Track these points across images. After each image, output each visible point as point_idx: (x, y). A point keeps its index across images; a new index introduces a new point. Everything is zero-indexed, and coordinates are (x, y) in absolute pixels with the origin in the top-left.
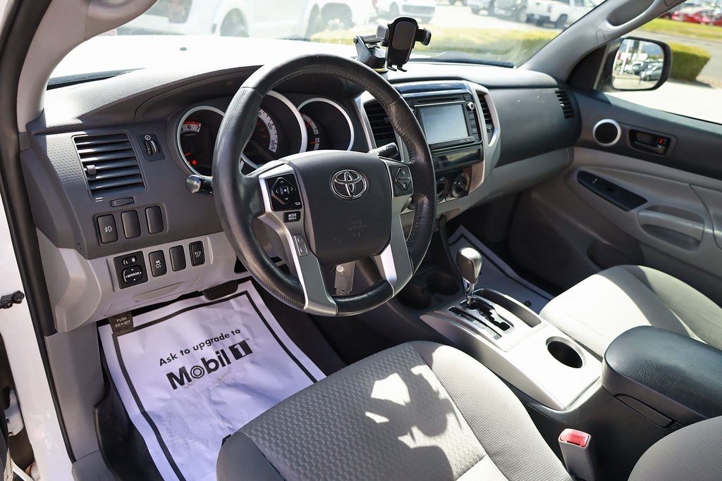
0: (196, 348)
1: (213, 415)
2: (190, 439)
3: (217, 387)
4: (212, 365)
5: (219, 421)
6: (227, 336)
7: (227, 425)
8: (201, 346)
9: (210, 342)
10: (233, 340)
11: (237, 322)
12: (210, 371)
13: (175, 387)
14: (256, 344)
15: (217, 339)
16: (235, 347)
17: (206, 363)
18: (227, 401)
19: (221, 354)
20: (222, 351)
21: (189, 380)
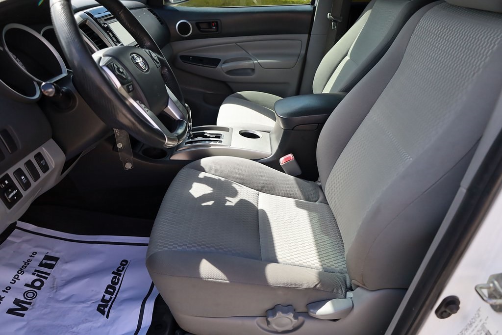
0: (13, 282)
1: (72, 306)
2: (72, 329)
3: (56, 291)
4: (38, 284)
5: (81, 306)
6: (29, 261)
7: (90, 303)
8: (16, 278)
9: (21, 271)
10: (36, 260)
11: (28, 249)
12: (39, 288)
13: (23, 315)
14: (57, 252)
15: (25, 267)
16: (43, 263)
17: (32, 285)
18: (74, 293)
19: (37, 273)
20: (36, 271)
21: (29, 304)
